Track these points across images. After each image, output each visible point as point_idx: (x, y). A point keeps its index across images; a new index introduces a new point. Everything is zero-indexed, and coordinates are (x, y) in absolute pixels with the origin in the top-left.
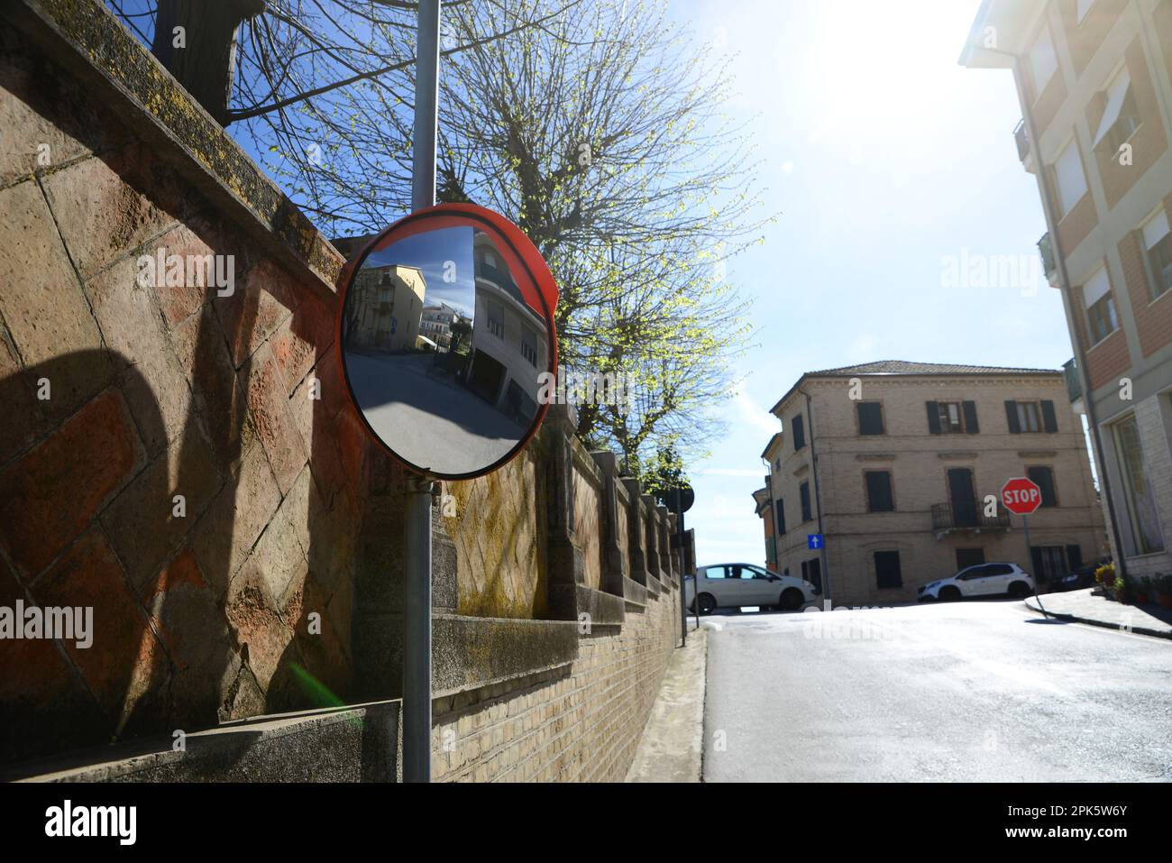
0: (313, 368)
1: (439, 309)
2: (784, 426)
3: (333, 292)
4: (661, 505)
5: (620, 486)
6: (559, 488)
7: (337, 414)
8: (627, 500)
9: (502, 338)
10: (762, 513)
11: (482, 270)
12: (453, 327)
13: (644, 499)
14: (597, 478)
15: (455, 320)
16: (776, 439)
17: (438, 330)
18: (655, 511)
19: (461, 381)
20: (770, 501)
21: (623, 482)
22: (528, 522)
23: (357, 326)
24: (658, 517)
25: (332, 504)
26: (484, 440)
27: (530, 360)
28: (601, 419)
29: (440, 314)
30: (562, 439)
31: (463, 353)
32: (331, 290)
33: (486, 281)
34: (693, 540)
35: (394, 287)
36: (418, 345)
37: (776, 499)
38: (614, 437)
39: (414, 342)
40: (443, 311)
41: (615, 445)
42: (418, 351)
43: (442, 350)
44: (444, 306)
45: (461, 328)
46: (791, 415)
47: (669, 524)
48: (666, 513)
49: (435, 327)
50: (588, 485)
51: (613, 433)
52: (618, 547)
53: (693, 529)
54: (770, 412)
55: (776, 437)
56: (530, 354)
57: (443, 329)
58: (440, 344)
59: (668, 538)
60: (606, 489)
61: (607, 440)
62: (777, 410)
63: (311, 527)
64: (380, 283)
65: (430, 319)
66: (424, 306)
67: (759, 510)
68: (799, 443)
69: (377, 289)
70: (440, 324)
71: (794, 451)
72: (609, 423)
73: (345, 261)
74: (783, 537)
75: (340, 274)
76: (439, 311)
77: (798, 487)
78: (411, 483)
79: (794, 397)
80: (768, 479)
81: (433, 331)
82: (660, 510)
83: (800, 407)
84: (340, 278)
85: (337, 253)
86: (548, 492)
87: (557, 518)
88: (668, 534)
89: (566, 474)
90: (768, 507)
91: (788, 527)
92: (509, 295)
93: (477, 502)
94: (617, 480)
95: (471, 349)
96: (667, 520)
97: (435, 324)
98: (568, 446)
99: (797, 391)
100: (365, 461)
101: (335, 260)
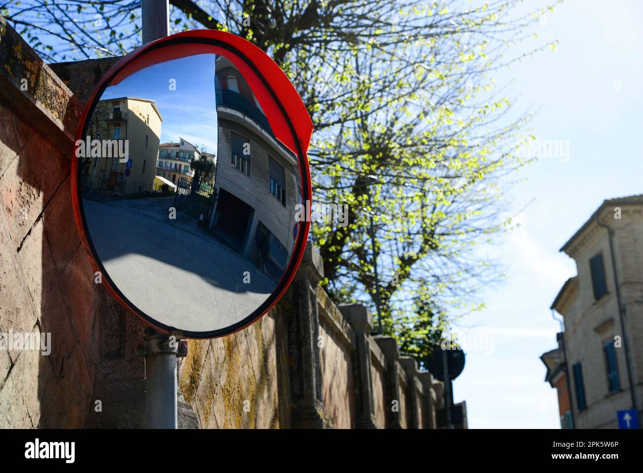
0: (40, 216)
1: (178, 146)
2: (578, 268)
3: (61, 131)
4: (422, 370)
5: (374, 348)
6: (303, 349)
7: (66, 266)
8: (383, 364)
9: (249, 174)
10: (555, 380)
11: (224, 98)
12: (195, 165)
13: (402, 362)
14: (346, 336)
15: (197, 157)
16: (570, 286)
17: (177, 169)
18: (416, 378)
19: (203, 225)
20: (564, 366)
21: (378, 342)
22: (269, 390)
23: (88, 168)
24: (420, 386)
25: (62, 369)
26: (230, 294)
27: (278, 198)
28: (344, 263)
29: (181, 151)
30: (306, 289)
31: (206, 194)
32: (57, 128)
33: (229, 111)
34: (465, 416)
35: (126, 121)
36: (155, 188)
37: (572, 362)
38: (361, 286)
39: (151, 185)
40: (182, 148)
41: (362, 296)
42: (155, 194)
43: (183, 191)
44: (183, 142)
45: (203, 166)
46: (588, 253)
47: (434, 395)
48: (430, 380)
49: (173, 166)
50: (335, 346)
51: (359, 281)
52: (374, 422)
53: (464, 402)
54: (561, 250)
55: (569, 283)
56: (279, 191)
57: (183, 168)
58: (180, 185)
59: (434, 413)
60: (357, 351)
61: (353, 289)
62: (570, 248)
63: (42, 395)
64: (111, 117)
65: (168, 157)
66: (161, 143)
67: (550, 378)
68: (600, 291)
69: (108, 124)
70: (178, 163)
71: (593, 300)
72: (356, 268)
73: (71, 94)
74: (584, 412)
75: (68, 109)
76: (178, 148)
77: (600, 347)
78: (154, 344)
79: (592, 231)
80: (560, 337)
81: (171, 170)
82: (422, 377)
83: (600, 243)
84: (67, 113)
85: (63, 85)
86: (290, 354)
87: (301, 385)
88: (433, 408)
89: (312, 332)
90: (562, 374)
91: (589, 399)
92: (254, 124)
93: (213, 367)
94: (370, 339)
95: (215, 188)
96: (432, 390)
97: (174, 162)
98: (313, 297)
99: (595, 224)
100: (95, 320)
101: (61, 93)
